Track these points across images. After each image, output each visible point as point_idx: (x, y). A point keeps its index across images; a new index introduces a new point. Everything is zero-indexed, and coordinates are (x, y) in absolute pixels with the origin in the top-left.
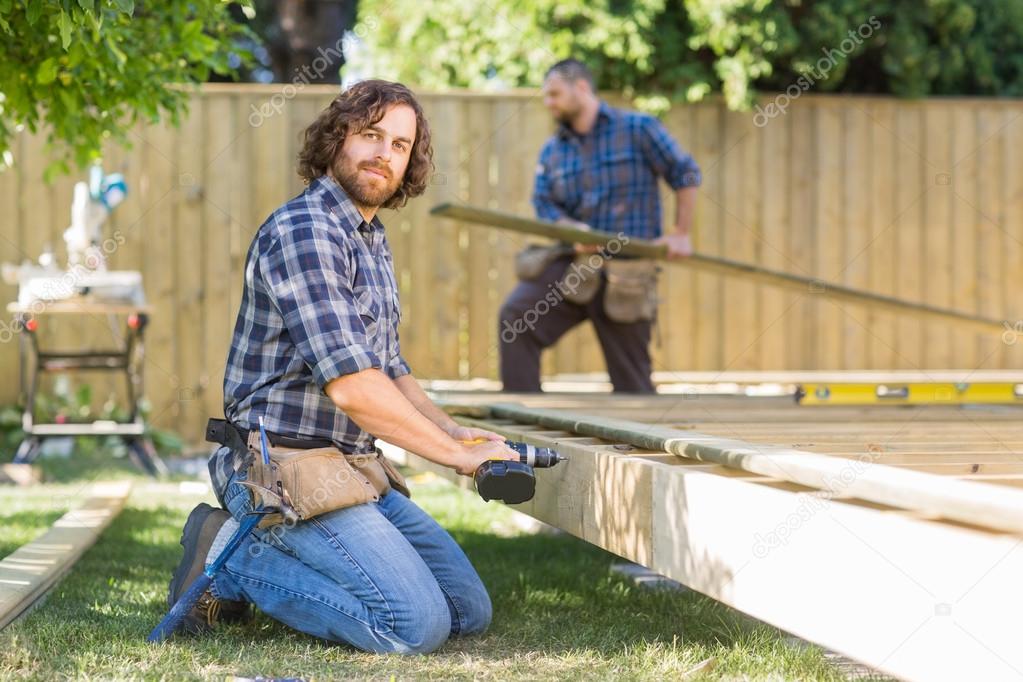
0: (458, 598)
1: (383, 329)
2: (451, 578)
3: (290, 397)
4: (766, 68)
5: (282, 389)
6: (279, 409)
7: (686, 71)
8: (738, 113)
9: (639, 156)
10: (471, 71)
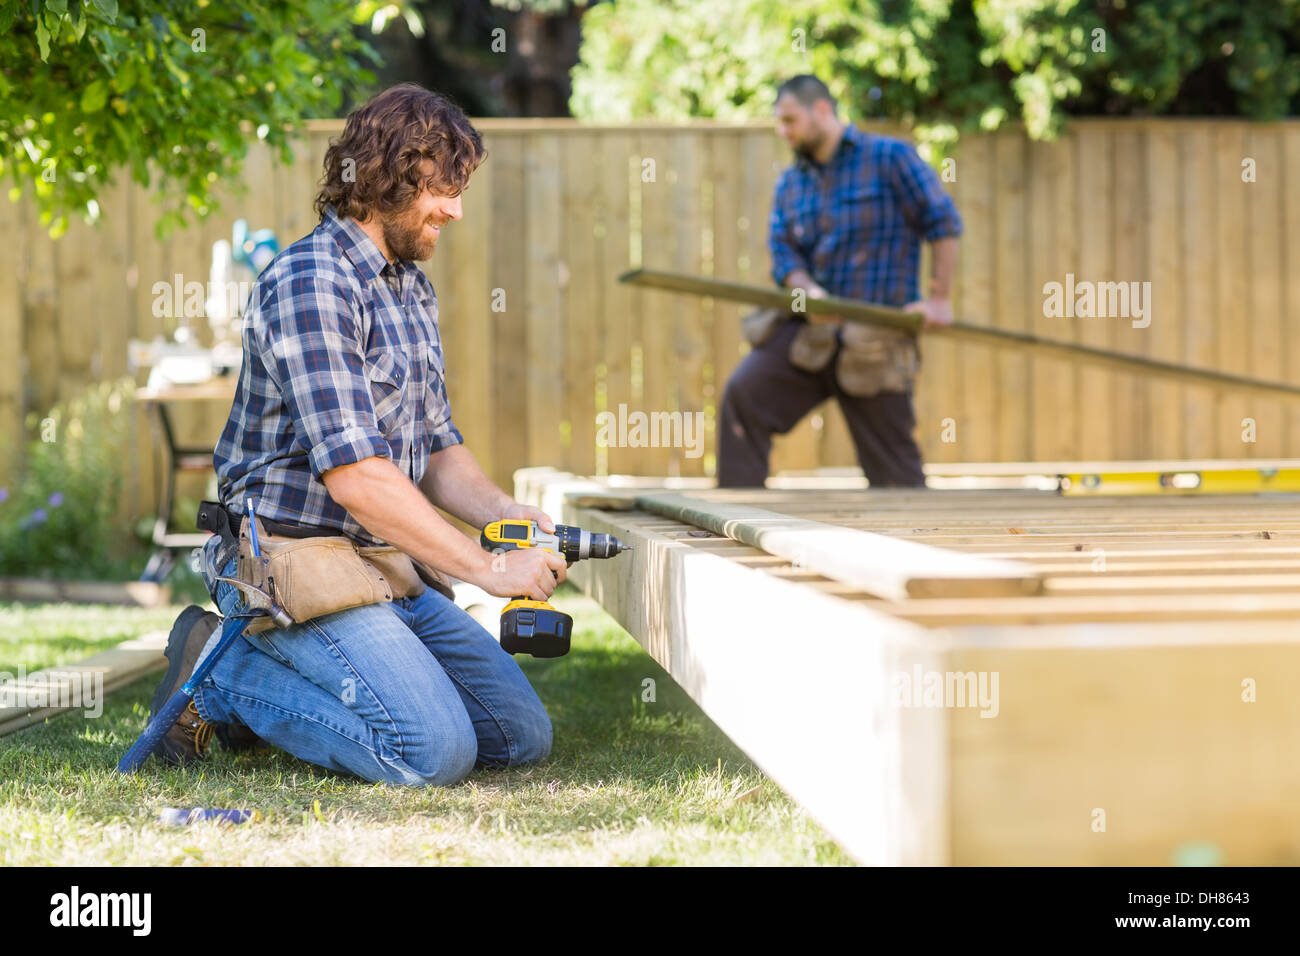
0: (506, 721)
1: (411, 396)
2: (498, 697)
3: (293, 478)
4: (1074, 85)
5: (283, 467)
6: (278, 491)
7: (979, 92)
8: (1040, 141)
9: (887, 193)
10: (717, 97)
